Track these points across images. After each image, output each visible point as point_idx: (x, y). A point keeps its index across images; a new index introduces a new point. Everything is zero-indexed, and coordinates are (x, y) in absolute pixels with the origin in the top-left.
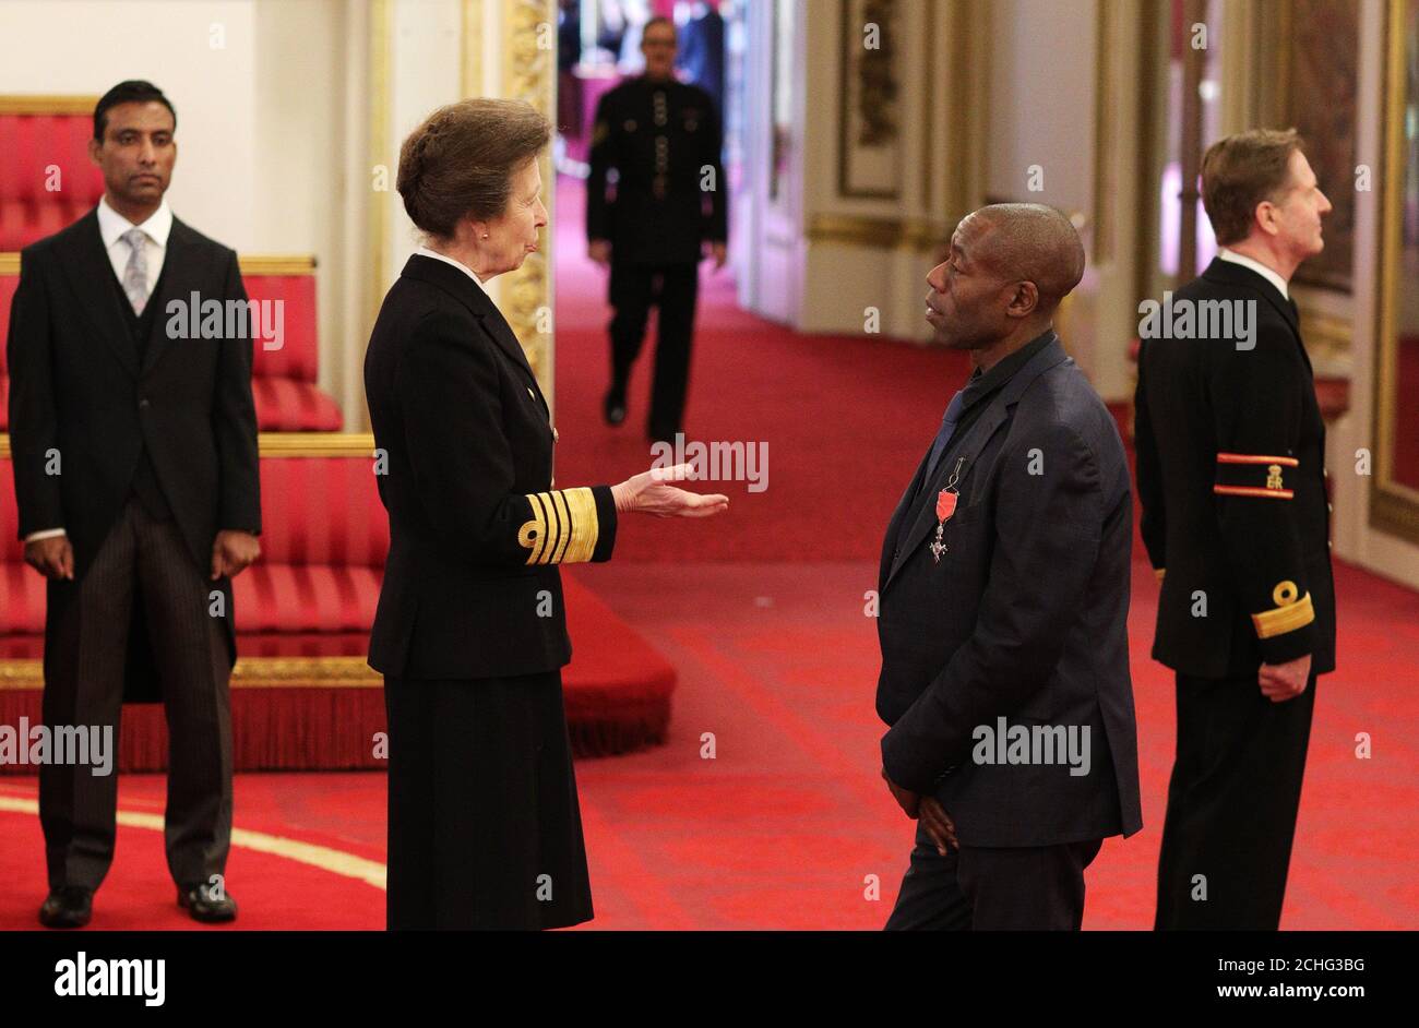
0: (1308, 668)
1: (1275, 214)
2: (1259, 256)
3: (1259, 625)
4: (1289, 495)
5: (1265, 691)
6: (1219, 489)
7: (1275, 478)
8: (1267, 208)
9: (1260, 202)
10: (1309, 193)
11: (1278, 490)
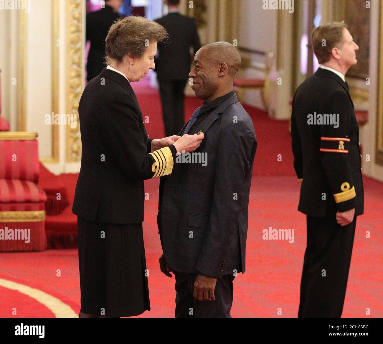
0: (354, 213)
1: (339, 51)
2: (334, 67)
3: (336, 198)
4: (346, 152)
5: (339, 222)
6: (321, 150)
7: (341, 146)
8: (336, 50)
9: (333, 47)
10: (350, 43)
11: (343, 150)
